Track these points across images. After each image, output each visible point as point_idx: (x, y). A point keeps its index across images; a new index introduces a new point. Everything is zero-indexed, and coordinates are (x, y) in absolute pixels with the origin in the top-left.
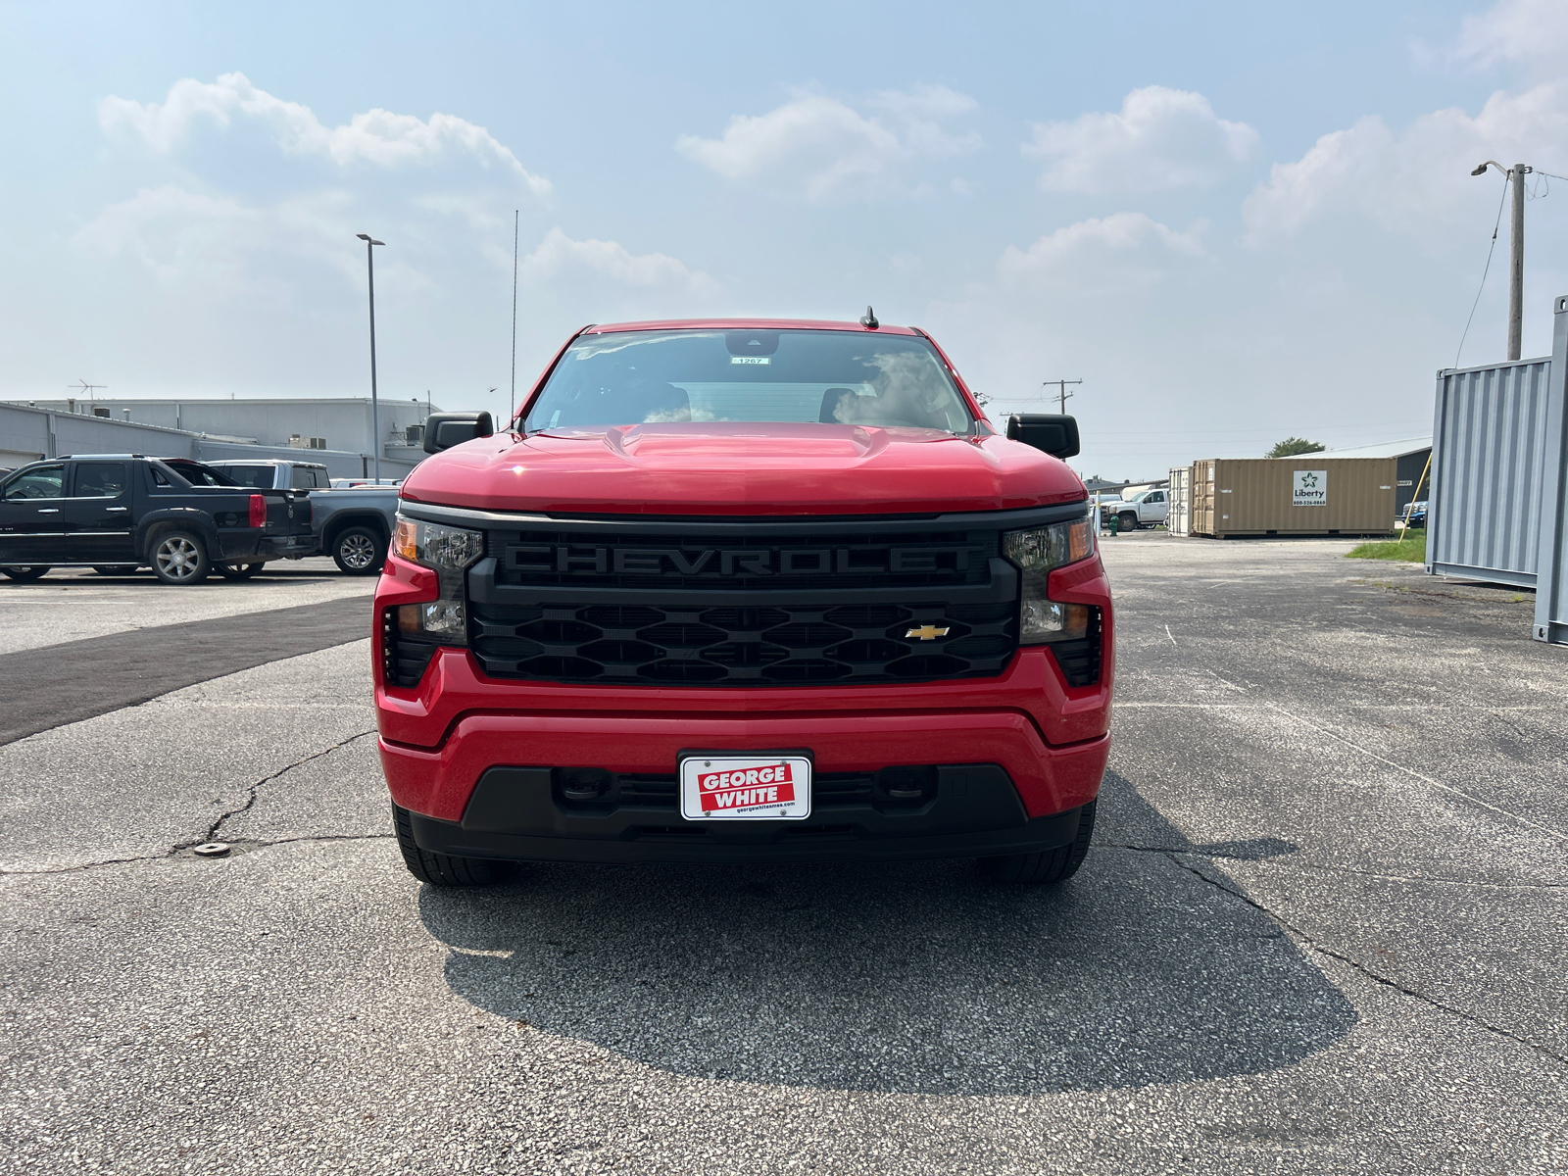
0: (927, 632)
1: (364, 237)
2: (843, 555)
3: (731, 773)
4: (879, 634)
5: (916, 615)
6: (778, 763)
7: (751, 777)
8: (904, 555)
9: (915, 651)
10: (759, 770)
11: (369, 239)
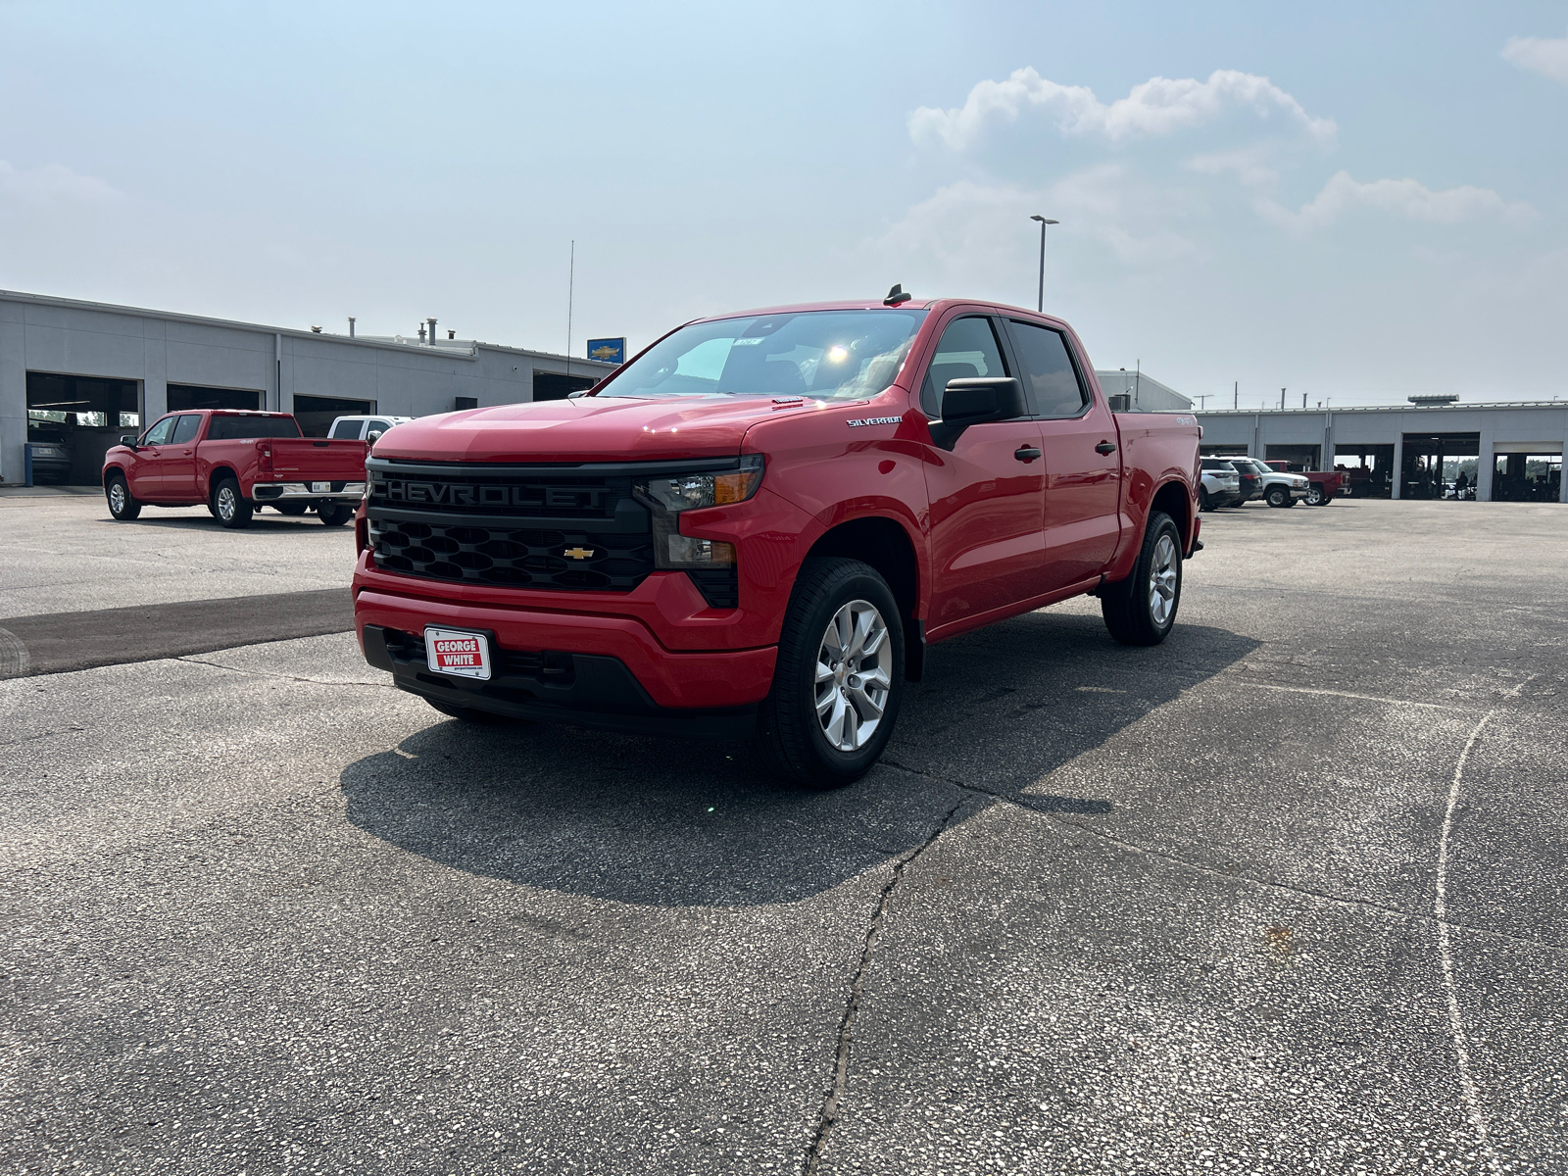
0: (578, 553)
1: (1038, 218)
2: (516, 490)
3: (450, 641)
4: (543, 551)
5: (568, 539)
6: (471, 638)
7: (459, 646)
8: (555, 494)
9: (571, 566)
10: (463, 641)
11: (1043, 220)
